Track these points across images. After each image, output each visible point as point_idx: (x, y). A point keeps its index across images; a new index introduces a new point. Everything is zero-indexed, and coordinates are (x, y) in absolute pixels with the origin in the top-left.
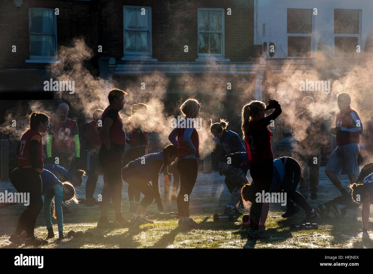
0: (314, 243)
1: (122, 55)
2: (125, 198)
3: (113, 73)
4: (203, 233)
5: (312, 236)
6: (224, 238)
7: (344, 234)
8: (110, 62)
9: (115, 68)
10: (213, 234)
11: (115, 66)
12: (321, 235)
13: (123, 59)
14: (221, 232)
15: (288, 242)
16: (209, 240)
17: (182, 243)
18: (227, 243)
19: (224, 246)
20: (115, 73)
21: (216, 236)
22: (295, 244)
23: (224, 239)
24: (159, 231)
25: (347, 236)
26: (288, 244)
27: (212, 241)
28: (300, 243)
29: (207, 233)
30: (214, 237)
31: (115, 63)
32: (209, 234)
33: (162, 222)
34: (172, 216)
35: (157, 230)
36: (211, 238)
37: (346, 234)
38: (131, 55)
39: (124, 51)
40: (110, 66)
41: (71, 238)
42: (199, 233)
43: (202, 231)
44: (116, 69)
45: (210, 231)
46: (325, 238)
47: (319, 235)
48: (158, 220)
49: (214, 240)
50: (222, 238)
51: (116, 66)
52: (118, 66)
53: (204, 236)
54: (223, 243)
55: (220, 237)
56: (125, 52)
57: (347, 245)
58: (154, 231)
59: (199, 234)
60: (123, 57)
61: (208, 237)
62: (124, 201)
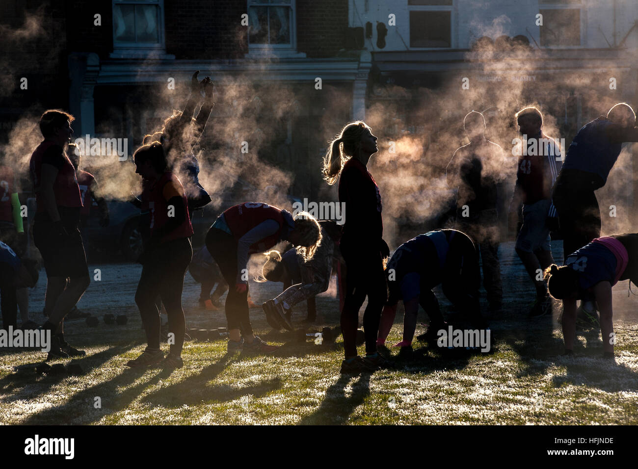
0: (484, 376)
1: (112, 49)
2: (130, 305)
3: (95, 82)
4: (282, 363)
5: (478, 364)
6: (321, 370)
7: (535, 359)
8: (90, 62)
9: (98, 72)
10: (299, 365)
11: (98, 68)
12: (495, 361)
13: (112, 56)
14: (315, 361)
15: (438, 374)
16: (295, 375)
17: (247, 380)
18: (328, 380)
19: (324, 384)
20: (98, 82)
21: (306, 368)
22: (450, 378)
23: (320, 372)
24: (201, 360)
25: (542, 362)
26: (437, 378)
27: (300, 376)
28: (458, 376)
29: (288, 362)
30: (303, 368)
31: (97, 63)
32: (294, 365)
33: (204, 345)
34: (221, 334)
35: (197, 360)
36: (298, 370)
37: (538, 360)
38: (127, 49)
39: (115, 41)
40: (89, 69)
41: (42, 375)
42: (274, 363)
43: (279, 360)
44: (100, 75)
45: (293, 359)
46: (503, 367)
47: (491, 362)
48: (195, 343)
49: (303, 374)
50: (318, 370)
51: (100, 69)
52: (103, 68)
53: (285, 368)
54: (320, 378)
55: (314, 368)
56: (117, 44)
57: (545, 378)
58: (191, 360)
59: (274, 366)
60: (112, 52)
61: (292, 369)
62: (129, 310)
